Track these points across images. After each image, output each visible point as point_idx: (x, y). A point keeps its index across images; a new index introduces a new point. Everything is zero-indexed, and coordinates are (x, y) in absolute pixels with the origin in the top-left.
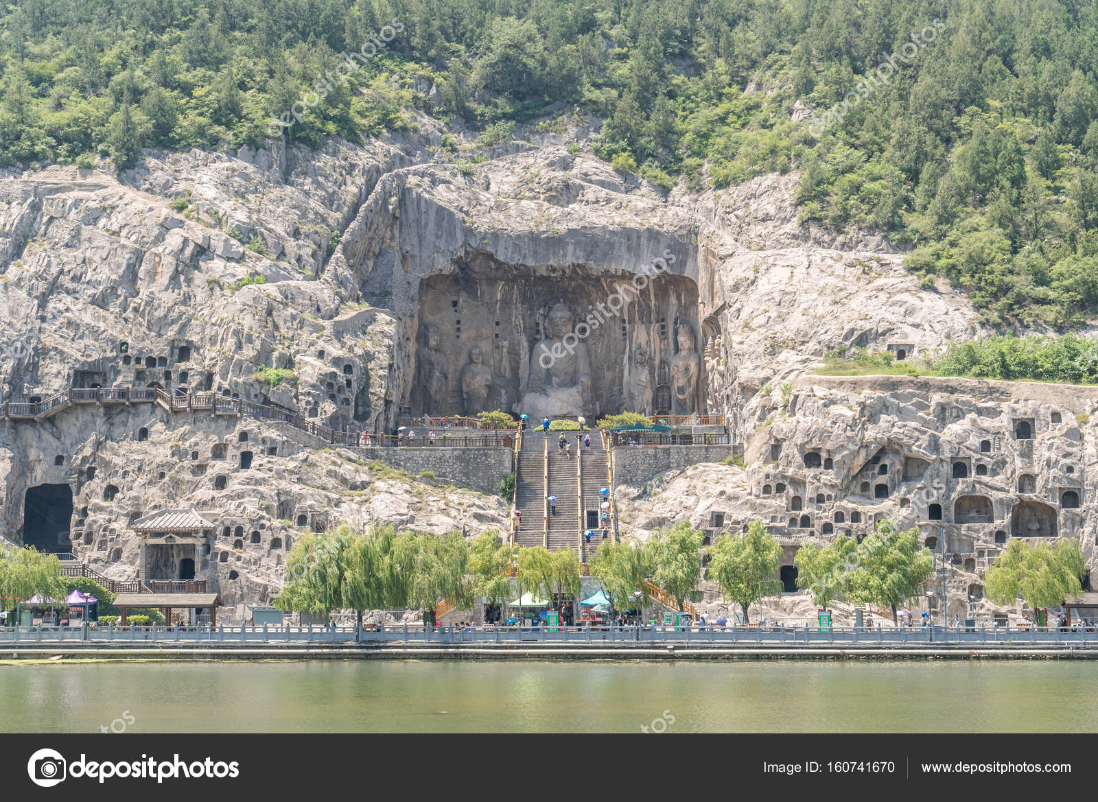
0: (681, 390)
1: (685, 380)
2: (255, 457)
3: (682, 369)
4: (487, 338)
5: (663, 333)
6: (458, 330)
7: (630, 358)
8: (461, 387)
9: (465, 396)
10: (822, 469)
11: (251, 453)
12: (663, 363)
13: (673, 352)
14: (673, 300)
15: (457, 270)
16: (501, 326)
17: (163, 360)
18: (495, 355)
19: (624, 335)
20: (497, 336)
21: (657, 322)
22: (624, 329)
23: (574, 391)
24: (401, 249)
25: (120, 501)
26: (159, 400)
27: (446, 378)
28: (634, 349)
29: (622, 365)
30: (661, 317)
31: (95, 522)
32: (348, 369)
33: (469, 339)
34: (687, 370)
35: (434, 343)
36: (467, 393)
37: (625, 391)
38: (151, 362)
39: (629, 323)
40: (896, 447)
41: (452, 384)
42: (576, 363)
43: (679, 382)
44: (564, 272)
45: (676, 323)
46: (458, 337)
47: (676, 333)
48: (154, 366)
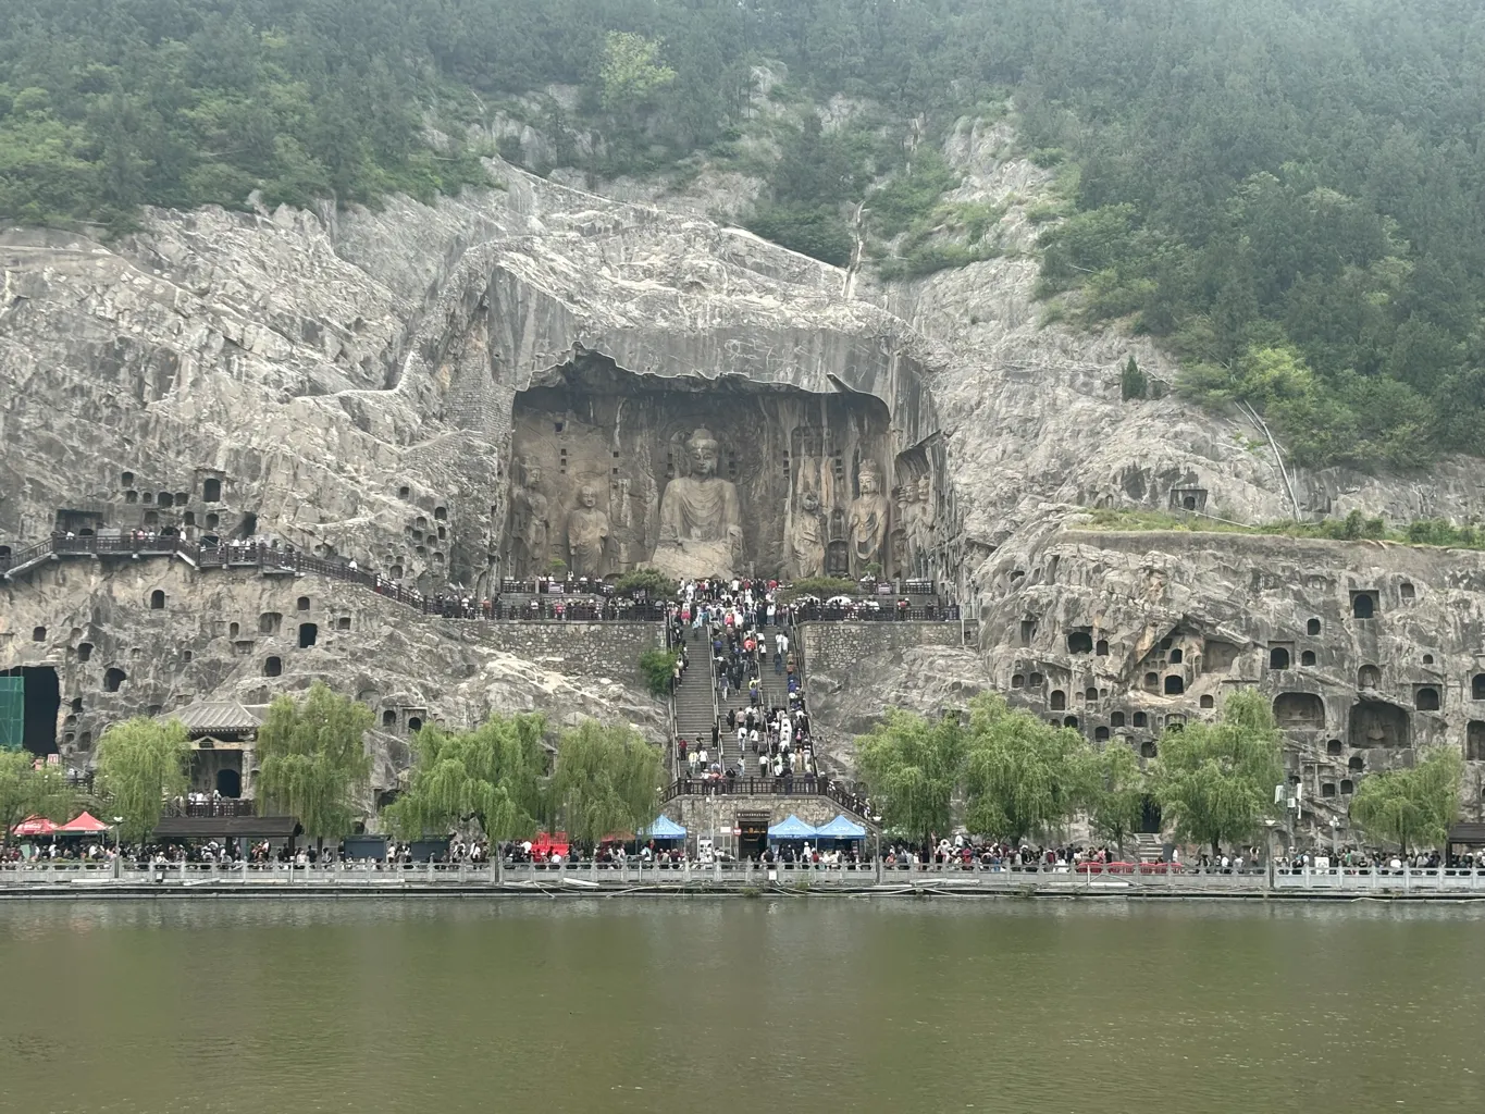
0: (863, 547)
1: (870, 534)
2: (321, 632)
3: (865, 519)
4: (600, 475)
5: (838, 469)
6: (564, 461)
7: (793, 504)
8: (567, 539)
9: (572, 552)
10: (1093, 654)
11: (315, 626)
12: (839, 511)
13: (851, 496)
14: (853, 427)
15: (564, 381)
16: (621, 458)
17: (183, 498)
18: (613, 496)
19: (786, 471)
20: (615, 470)
21: (831, 455)
22: (786, 463)
23: (720, 546)
24: (490, 351)
25: (127, 690)
26: (179, 553)
27: (547, 526)
28: (799, 491)
29: (783, 513)
30: (835, 449)
31: (94, 719)
32: (440, 513)
33: (577, 474)
34: (872, 518)
35: (533, 479)
36: (575, 548)
37: (786, 547)
38: (166, 499)
39: (793, 456)
40: (1195, 626)
41: (555, 535)
42: (723, 509)
43: (860, 536)
44: (709, 387)
45: (856, 458)
46: (563, 471)
47: (856, 470)
48: (170, 504)
